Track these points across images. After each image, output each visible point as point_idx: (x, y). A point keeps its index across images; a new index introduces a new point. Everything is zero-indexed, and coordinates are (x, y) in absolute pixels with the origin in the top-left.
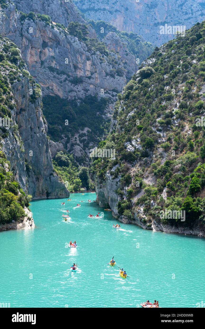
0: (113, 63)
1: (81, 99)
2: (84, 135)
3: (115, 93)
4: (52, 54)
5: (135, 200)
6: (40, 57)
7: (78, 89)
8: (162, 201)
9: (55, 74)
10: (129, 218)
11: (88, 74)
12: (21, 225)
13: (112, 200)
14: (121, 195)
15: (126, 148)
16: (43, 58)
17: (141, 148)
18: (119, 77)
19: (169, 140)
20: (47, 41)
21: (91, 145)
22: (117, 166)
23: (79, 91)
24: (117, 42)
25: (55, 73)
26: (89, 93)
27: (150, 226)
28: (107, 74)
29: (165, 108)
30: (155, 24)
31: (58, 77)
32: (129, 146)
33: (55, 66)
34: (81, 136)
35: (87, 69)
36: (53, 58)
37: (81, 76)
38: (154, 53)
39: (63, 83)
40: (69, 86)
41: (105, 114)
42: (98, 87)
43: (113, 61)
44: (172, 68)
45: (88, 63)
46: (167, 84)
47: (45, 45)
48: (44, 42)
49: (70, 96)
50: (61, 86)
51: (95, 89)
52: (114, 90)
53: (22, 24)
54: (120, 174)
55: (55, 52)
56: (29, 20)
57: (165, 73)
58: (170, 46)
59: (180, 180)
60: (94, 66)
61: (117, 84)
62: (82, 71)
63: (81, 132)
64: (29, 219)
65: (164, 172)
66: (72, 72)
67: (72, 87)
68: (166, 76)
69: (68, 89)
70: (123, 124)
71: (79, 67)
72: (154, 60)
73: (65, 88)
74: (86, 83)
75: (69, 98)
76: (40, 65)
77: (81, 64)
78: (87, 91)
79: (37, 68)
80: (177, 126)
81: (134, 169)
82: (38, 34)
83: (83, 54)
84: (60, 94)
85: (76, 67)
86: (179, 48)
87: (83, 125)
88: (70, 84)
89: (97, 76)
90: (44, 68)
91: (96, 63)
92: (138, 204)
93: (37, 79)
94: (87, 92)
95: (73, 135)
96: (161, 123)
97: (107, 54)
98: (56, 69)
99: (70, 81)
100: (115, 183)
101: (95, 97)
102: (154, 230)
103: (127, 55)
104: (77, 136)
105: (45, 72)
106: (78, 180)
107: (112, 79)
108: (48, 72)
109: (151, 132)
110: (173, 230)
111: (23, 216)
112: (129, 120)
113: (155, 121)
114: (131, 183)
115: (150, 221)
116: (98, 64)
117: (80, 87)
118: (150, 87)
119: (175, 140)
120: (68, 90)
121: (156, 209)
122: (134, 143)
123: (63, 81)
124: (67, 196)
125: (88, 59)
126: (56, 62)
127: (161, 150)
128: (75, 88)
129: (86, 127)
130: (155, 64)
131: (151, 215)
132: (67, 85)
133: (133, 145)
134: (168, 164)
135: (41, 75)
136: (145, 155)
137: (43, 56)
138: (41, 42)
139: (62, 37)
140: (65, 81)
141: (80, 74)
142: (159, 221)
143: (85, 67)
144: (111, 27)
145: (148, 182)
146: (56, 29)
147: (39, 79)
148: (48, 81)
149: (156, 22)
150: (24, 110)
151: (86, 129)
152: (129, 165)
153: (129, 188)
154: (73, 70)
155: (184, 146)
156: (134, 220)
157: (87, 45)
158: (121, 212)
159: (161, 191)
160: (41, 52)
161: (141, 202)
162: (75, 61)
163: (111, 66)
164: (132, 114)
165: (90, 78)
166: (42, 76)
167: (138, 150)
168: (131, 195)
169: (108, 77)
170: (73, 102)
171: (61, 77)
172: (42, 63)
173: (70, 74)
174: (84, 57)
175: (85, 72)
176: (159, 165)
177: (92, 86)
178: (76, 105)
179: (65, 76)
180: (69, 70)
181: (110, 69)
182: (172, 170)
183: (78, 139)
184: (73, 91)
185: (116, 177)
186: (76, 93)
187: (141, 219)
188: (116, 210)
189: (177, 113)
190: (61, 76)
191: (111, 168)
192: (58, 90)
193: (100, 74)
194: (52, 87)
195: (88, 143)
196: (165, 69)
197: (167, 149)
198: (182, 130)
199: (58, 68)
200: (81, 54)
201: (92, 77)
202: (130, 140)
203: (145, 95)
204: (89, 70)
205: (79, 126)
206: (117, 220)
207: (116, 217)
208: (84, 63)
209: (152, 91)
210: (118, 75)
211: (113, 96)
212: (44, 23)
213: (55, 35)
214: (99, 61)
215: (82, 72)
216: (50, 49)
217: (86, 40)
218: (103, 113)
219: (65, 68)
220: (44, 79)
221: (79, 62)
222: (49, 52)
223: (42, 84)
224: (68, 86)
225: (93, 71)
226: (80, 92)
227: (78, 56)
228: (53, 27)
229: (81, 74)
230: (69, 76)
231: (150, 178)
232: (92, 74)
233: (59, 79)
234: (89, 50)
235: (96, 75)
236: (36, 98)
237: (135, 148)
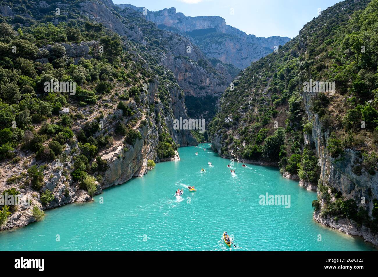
0: (220, 79)
1: (203, 97)
2: (206, 115)
3: (221, 94)
4: (190, 75)
5: (229, 147)
6: (184, 77)
8: (243, 147)
9: (191, 85)
10: (226, 155)
11: (208, 84)
12: (173, 158)
13: (218, 147)
14: (223, 144)
15: (225, 121)
16: (186, 78)
17: (232, 121)
18: (223, 86)
19: (247, 116)
20: (187, 69)
21: (209, 119)
22: (221, 130)
24: (222, 69)
26: (208, 94)
27: (237, 159)
28: (217, 84)
29: (245, 101)
30: (242, 59)
32: (227, 120)
34: (204, 115)
36: (190, 77)
37: (204, 86)
38: (240, 73)
40: (198, 90)
41: (216, 104)
43: (220, 78)
44: (249, 80)
45: (208, 79)
46: (246, 89)
47: (186, 71)
48: (186, 69)
52: (221, 92)
53: (175, 61)
54: (222, 134)
55: (191, 74)
56: (178, 59)
57: (245, 83)
58: (248, 69)
59: (252, 137)
61: (222, 89)
63: (204, 113)
64: (177, 156)
65: (244, 132)
66: (199, 84)
67: (200, 91)
68: (245, 85)
69: (198, 92)
70: (224, 109)
72: (240, 77)
75: (199, 96)
78: (207, 93)
80: (251, 110)
81: (229, 131)
82: (183, 66)
83: (205, 75)
85: (201, 82)
86: (252, 70)
87: (205, 110)
88: (199, 90)
92: (230, 149)
95: (200, 115)
96: (243, 108)
97: (217, 75)
100: (219, 138)
101: (211, 96)
102: (238, 162)
103: (227, 74)
104: (202, 115)
106: (203, 137)
107: (220, 87)
108: (188, 84)
109: (238, 113)
110: (248, 161)
111: (174, 154)
112: (227, 107)
113: (240, 107)
114: (227, 138)
115: (236, 157)
117: (204, 91)
118: (238, 90)
119: (250, 117)
121: (239, 151)
122: (229, 118)
124: (197, 145)
125: (208, 77)
127: (242, 122)
128: (201, 92)
129: (207, 110)
130: (240, 79)
131: (237, 154)
133: (228, 120)
134: (246, 129)
136: (235, 124)
137: (185, 76)
138: (184, 70)
139: (195, 67)
140: (196, 88)
141: (204, 84)
142: (241, 157)
144: (219, 61)
145: (236, 138)
146: (192, 63)
149: (242, 57)
150: (176, 103)
151: (207, 112)
152: (227, 129)
153: (227, 141)
155: (254, 119)
156: (229, 156)
157: (207, 70)
158: (222, 152)
159: (242, 142)
160: (184, 74)
161: (232, 148)
163: (219, 80)
164: (228, 104)
165: (208, 86)
167: (231, 122)
168: (227, 144)
169: (217, 86)
170: (200, 99)
172: (185, 80)
173: (199, 85)
174: (205, 76)
176: (241, 129)
177: (209, 90)
178: (202, 100)
179: (196, 86)
181: (218, 82)
182: (248, 131)
183: (203, 117)
185: (220, 135)
186: (201, 94)
187: (232, 156)
188: (220, 152)
189: (251, 103)
191: (217, 131)
193: (213, 84)
195: (208, 119)
196: (245, 81)
197: (245, 121)
198: (253, 112)
200: (204, 75)
202: (227, 117)
203: (235, 94)
205: (203, 110)
206: (220, 156)
207: (220, 155)
208: (206, 79)
209: (238, 92)
210: (223, 85)
211: (220, 95)
212: (186, 60)
213: (191, 66)
214: (213, 78)
216: (189, 73)
217: (206, 68)
218: (215, 104)
222: (188, 74)
227: (202, 76)
228: (190, 62)
230: (198, 86)
231: (237, 136)
232: (209, 84)
234: (208, 73)
235: (212, 85)
236: (181, 97)
237: (230, 121)
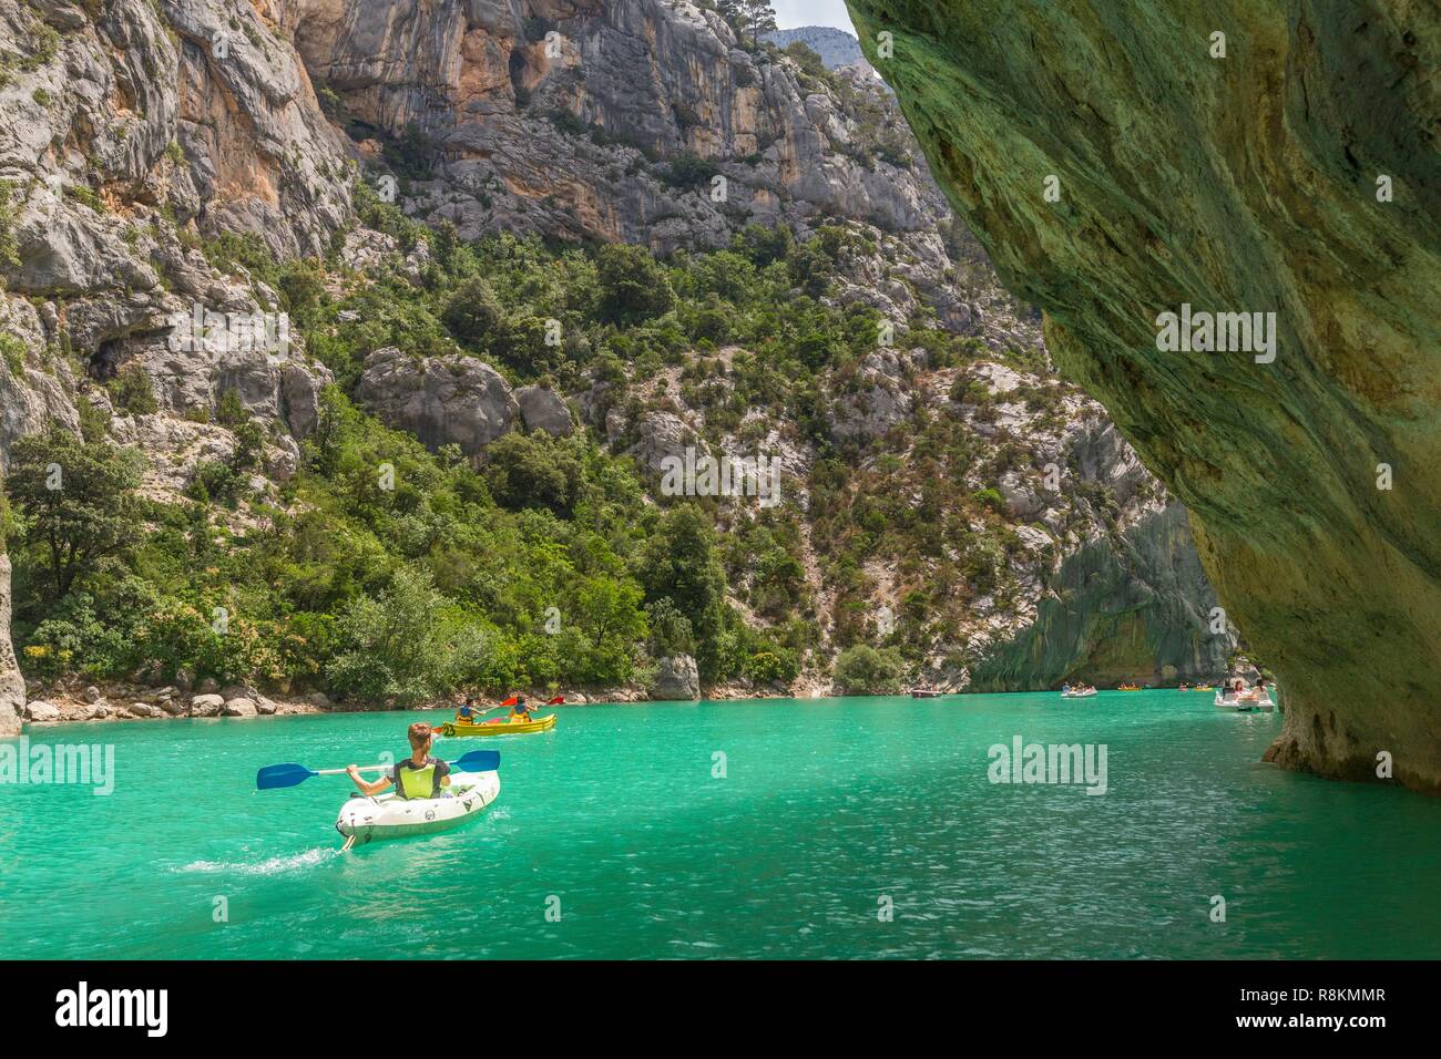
7: (699, 209)
23: (701, 217)
25: (585, 138)
31: (599, 155)
33: (584, 114)
35: (738, 126)
39: (623, 182)
42: (796, 200)
49: (658, 239)
50: (615, 194)
51: (782, 208)
60: (772, 112)
62: (715, 133)
71: (703, 117)
73: (634, 203)
74: (738, 182)
76: (509, 105)
77: (710, 105)
79: (494, 117)
84: (609, 234)
89: (790, 154)
90: (531, 116)
91: (779, 94)
93: (495, 163)
94: (743, 222)
98: (592, 125)
99: (655, 175)
105: (535, 131)
116: (790, 98)
120: (647, 212)
123: (621, 172)
126: (589, 92)
132: (643, 188)
135: (514, 145)
143: (730, 114)
147: (503, 160)
148: (547, 171)
154: (675, 130)
162: (684, 91)
166: (516, 149)
171: (614, 156)
175: (729, 139)
180: (654, 130)
184: (673, 216)
190: (612, 150)
192: (602, 215)
194: (572, 200)
199: (600, 122)
201: (766, 155)
204: (751, 128)
215: (715, 139)
219: (631, 119)
220: (530, 161)
221: (697, 95)
223: (518, 185)
224: (650, 194)
225: (770, 129)
226: (707, 221)
229: (713, 150)
233: (601, 164)
